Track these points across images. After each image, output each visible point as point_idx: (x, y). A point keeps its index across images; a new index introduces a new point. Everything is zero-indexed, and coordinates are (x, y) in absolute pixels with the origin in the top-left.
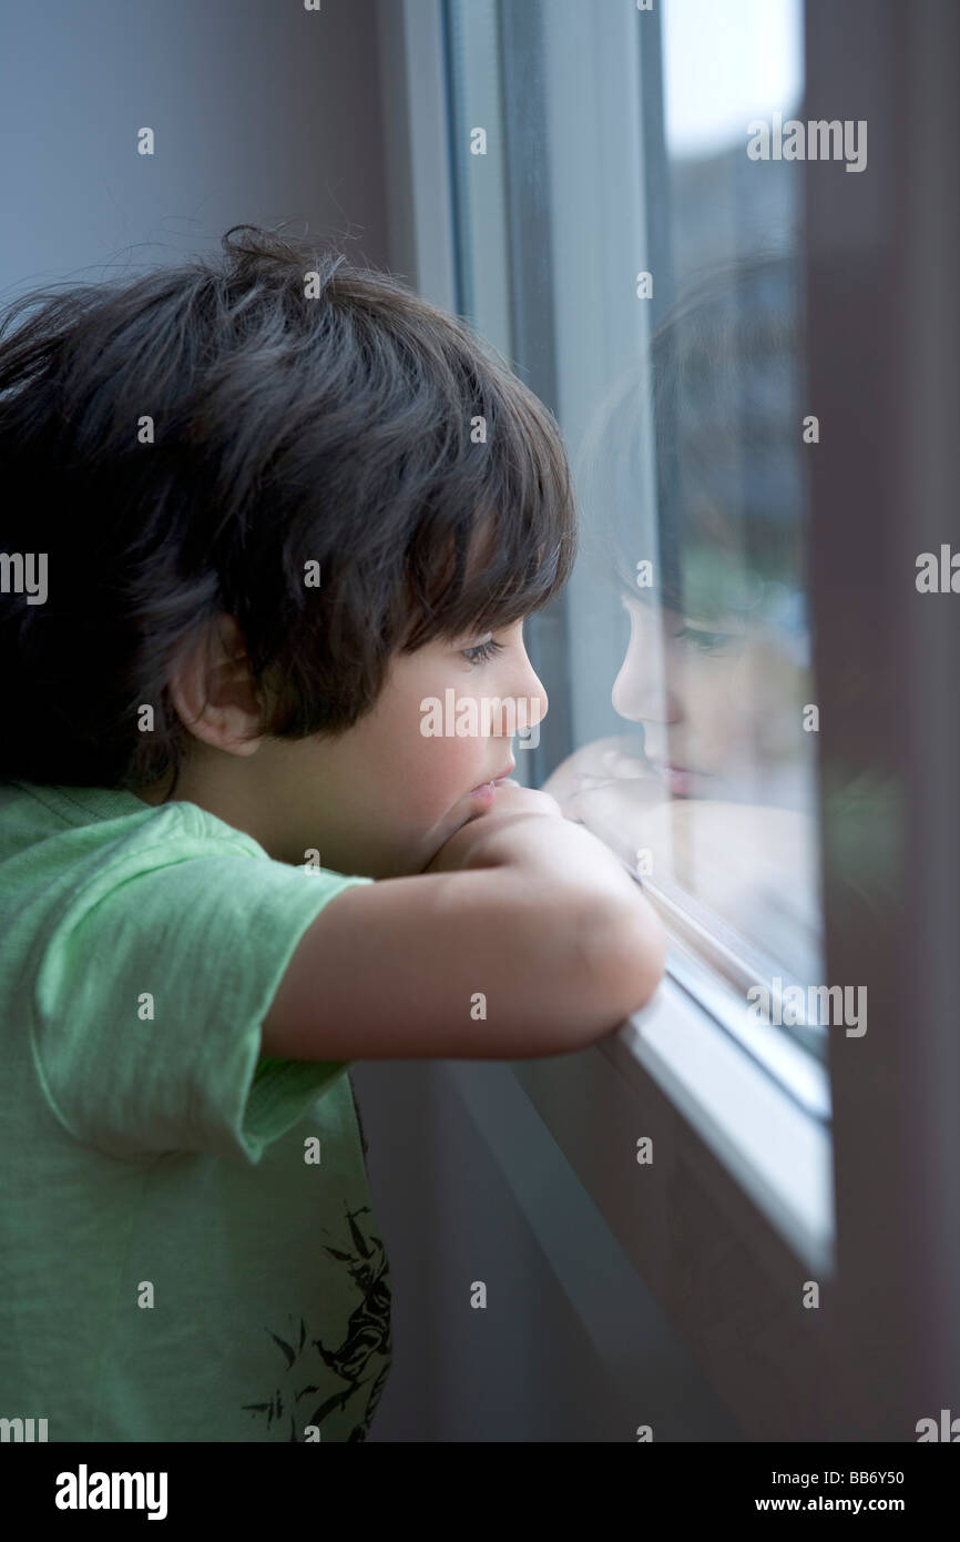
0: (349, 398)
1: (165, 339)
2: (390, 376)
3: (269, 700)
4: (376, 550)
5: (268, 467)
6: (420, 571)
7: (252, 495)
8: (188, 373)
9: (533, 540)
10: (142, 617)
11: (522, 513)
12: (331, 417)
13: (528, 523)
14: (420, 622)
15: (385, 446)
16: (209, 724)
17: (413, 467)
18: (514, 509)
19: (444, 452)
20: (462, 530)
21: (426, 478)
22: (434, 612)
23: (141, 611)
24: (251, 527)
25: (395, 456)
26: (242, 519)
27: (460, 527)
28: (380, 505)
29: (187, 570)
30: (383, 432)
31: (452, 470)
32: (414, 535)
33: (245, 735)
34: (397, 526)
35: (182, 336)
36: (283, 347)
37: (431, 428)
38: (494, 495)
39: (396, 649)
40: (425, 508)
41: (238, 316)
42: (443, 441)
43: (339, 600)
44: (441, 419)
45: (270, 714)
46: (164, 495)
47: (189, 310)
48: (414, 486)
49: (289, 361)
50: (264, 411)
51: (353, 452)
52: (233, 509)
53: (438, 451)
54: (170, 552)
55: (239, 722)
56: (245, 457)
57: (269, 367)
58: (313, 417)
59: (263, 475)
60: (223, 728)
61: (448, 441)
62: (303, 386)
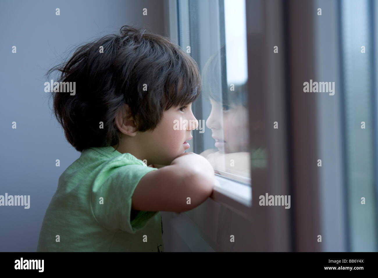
0: (150, 55)
1: (109, 47)
2: (158, 52)
3: (137, 123)
4: (158, 86)
5: (133, 70)
6: (168, 91)
7: (130, 76)
8: (114, 53)
9: (191, 85)
10: (107, 104)
11: (189, 79)
12: (146, 59)
13: (190, 81)
14: (169, 103)
15: (158, 65)
16: (124, 129)
17: (165, 69)
18: (187, 78)
19: (171, 66)
20: (176, 82)
21: (167, 71)
22: (171, 100)
23: (107, 103)
24: (130, 83)
25: (161, 67)
26: (128, 81)
27: (176, 81)
28: (158, 77)
29: (117, 94)
30: (157, 62)
31: (173, 69)
32: (166, 83)
33: (133, 131)
34: (162, 81)
35: (113, 46)
36: (135, 46)
37: (168, 61)
38: (182, 75)
39: (164, 110)
40: (168, 77)
41: (124, 41)
42: (170, 64)
43: (150, 97)
44: (170, 60)
45: (138, 127)
46: (111, 78)
47: (114, 41)
48: (165, 73)
49: (136, 49)
50: (131, 58)
51: (151, 66)
52: (126, 79)
53: (170, 66)
54: (113, 89)
55: (131, 128)
56: (128, 68)
57: (131, 50)
58: (142, 59)
59: (132, 71)
60: (128, 130)
61: (172, 64)
62: (139, 53)
